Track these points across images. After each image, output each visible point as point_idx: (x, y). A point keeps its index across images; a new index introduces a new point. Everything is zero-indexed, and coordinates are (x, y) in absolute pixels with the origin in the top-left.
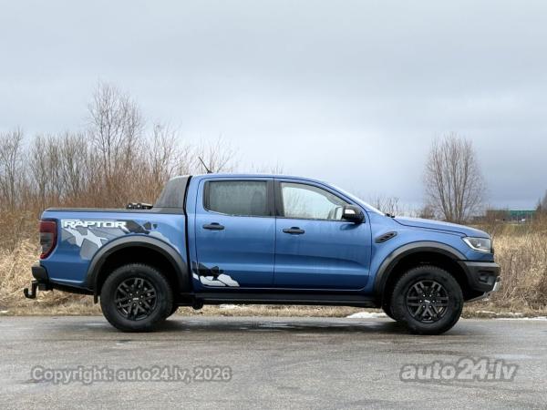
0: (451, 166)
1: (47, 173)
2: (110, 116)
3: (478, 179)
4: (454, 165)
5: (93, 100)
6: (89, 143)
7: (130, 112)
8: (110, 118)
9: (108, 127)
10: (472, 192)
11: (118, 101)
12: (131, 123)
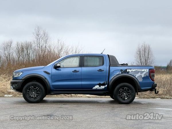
0: (144, 52)
1: (20, 54)
2: (39, 36)
3: (152, 56)
4: (145, 52)
5: (34, 31)
6: (33, 45)
7: (46, 35)
8: (40, 37)
9: (39, 39)
10: (150, 61)
11: (42, 32)
12: (46, 39)
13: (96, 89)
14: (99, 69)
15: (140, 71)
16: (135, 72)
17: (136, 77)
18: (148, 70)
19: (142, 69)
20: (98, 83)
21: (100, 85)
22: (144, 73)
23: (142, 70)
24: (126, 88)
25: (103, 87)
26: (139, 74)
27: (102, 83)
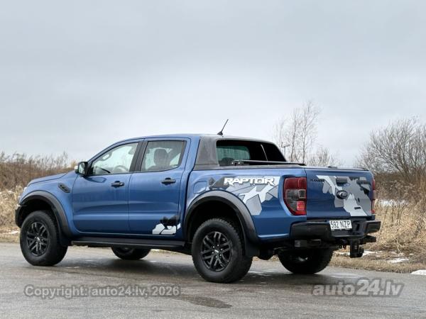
13: (160, 234)
14: (167, 179)
15: (256, 182)
16: (242, 187)
17: (245, 201)
18: (277, 180)
19: (263, 176)
20: (161, 216)
21: (167, 223)
22: (268, 188)
23: (263, 179)
24: (218, 235)
25: (172, 230)
26: (253, 192)
27: (169, 217)
